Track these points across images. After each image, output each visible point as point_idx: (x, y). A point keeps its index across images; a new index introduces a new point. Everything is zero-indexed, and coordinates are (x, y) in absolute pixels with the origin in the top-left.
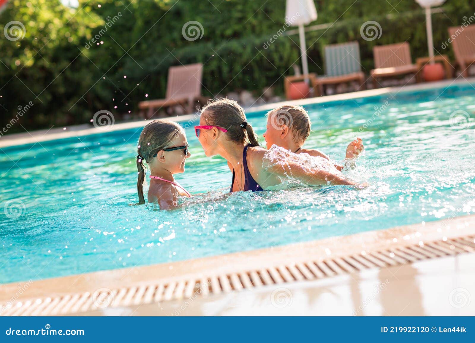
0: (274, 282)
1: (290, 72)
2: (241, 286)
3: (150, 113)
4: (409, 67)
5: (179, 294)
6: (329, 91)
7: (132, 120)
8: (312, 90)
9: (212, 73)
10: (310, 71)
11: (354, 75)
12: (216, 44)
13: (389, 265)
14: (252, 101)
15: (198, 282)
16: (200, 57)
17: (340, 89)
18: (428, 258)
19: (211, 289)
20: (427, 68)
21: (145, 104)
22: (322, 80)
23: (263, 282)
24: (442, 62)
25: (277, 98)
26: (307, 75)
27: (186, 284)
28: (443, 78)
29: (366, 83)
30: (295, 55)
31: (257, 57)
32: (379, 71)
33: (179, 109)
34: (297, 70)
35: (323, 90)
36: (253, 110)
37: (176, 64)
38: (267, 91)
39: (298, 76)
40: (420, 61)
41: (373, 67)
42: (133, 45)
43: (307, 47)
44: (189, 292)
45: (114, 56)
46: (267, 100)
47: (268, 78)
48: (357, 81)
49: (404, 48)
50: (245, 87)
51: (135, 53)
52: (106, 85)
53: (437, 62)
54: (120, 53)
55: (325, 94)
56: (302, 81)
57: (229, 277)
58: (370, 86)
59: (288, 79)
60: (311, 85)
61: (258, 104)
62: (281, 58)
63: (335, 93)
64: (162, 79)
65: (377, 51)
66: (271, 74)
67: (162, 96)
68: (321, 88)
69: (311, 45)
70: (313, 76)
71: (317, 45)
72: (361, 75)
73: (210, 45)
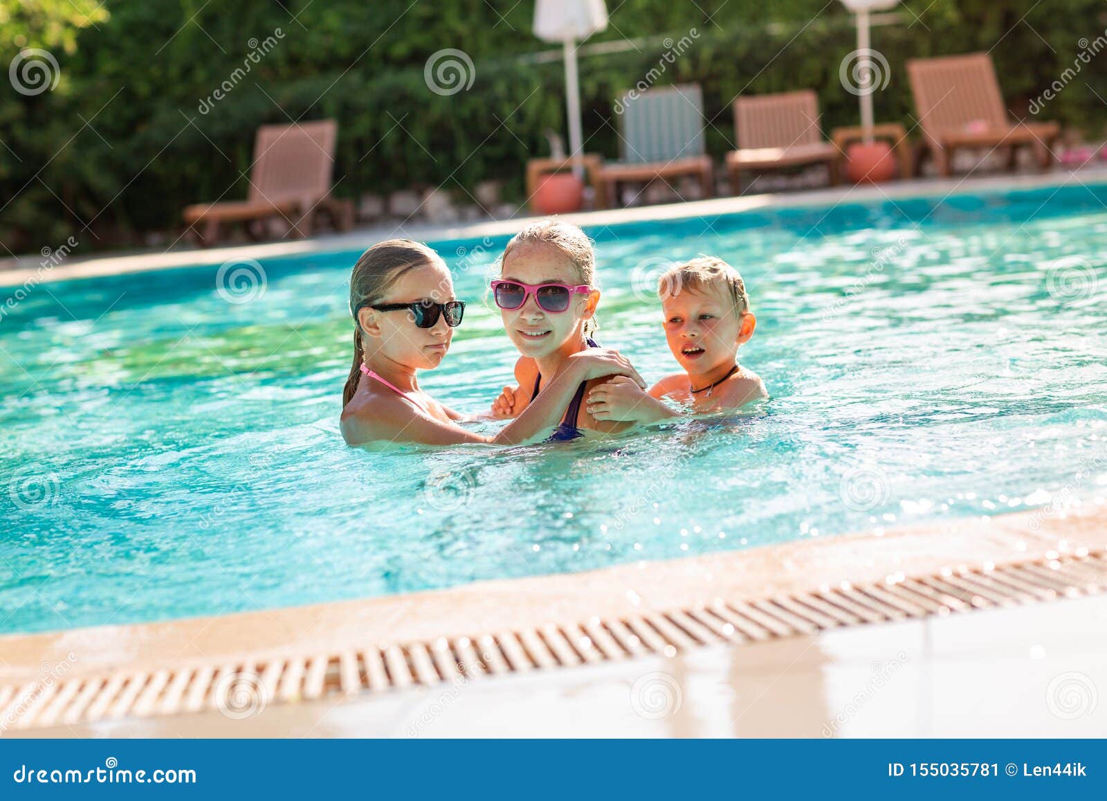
0: (511, 667)
1: (539, 149)
2: (435, 676)
3: (210, 235)
4: (816, 149)
5: (291, 689)
6: (630, 197)
7: (164, 247)
8: (590, 194)
9: (359, 145)
10: (587, 149)
11: (688, 163)
12: (369, 75)
13: (774, 635)
14: (450, 213)
15: (335, 661)
16: (330, 106)
17: (654, 194)
18: (864, 621)
19: (364, 678)
20: (856, 153)
21: (201, 211)
22: (614, 170)
23: (487, 669)
24: (890, 141)
25: (507, 209)
26: (578, 158)
27: (308, 665)
28: (891, 177)
29: (715, 183)
30: (553, 110)
31: (465, 112)
32: (745, 156)
33: (277, 226)
34: (556, 144)
35: (614, 196)
36: (453, 234)
37: (276, 119)
38: (486, 192)
39: (558, 159)
40: (841, 134)
41: (733, 146)
42: (174, 71)
43: (582, 91)
44: (315, 686)
45: (129, 96)
46: (485, 213)
47: (487, 160)
48: (694, 175)
49: (805, 104)
50: (434, 180)
51: (179, 90)
52: (107, 163)
53: (878, 139)
54: (143, 88)
55: (620, 204)
56: (567, 170)
57: (406, 652)
58: (723, 188)
59: (535, 166)
60: (587, 180)
61: (462, 220)
62: (521, 116)
63: (643, 202)
64: (241, 153)
65: (745, 108)
66: (497, 151)
67: (240, 194)
68: (611, 190)
69: (591, 87)
70: (592, 160)
71: (604, 88)
72: (704, 163)
73: (355, 78)
